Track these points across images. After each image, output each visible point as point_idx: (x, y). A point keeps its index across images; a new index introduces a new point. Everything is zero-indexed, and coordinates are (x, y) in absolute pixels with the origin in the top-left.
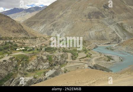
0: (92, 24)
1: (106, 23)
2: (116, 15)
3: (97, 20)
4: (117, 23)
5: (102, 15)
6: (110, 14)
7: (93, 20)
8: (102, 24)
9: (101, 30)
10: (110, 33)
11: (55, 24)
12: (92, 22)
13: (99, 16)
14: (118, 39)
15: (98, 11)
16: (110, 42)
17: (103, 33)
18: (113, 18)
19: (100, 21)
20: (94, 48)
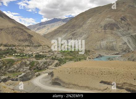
0: (105, 35)
1: (119, 34)
2: (132, 27)
3: (111, 31)
4: (131, 34)
5: (117, 26)
6: (126, 26)
7: (107, 32)
8: (115, 35)
9: (113, 40)
10: (120, 44)
11: (74, 33)
12: (105, 34)
13: (114, 27)
14: (128, 50)
15: (114, 22)
16: (118, 53)
17: (114, 43)
18: (128, 29)
19: (114, 32)
20: (97, 58)
